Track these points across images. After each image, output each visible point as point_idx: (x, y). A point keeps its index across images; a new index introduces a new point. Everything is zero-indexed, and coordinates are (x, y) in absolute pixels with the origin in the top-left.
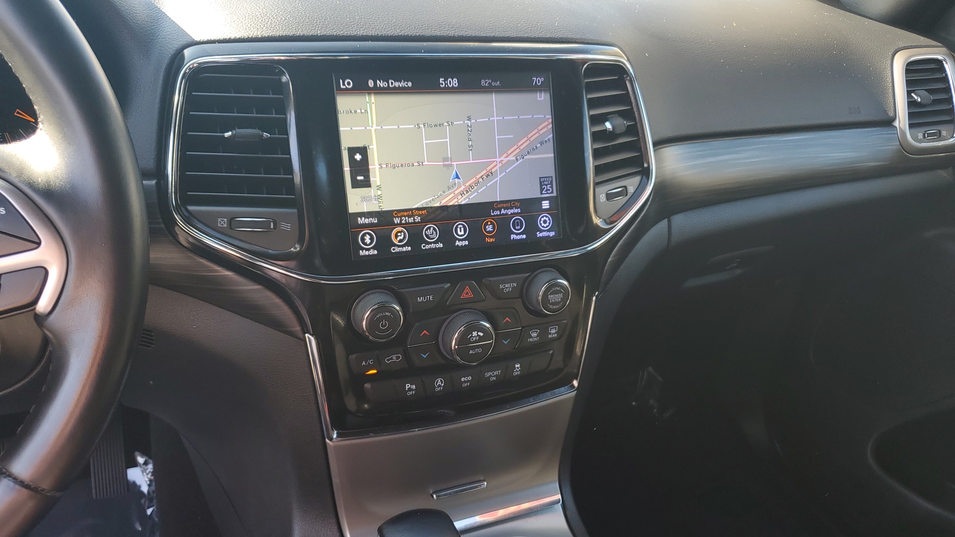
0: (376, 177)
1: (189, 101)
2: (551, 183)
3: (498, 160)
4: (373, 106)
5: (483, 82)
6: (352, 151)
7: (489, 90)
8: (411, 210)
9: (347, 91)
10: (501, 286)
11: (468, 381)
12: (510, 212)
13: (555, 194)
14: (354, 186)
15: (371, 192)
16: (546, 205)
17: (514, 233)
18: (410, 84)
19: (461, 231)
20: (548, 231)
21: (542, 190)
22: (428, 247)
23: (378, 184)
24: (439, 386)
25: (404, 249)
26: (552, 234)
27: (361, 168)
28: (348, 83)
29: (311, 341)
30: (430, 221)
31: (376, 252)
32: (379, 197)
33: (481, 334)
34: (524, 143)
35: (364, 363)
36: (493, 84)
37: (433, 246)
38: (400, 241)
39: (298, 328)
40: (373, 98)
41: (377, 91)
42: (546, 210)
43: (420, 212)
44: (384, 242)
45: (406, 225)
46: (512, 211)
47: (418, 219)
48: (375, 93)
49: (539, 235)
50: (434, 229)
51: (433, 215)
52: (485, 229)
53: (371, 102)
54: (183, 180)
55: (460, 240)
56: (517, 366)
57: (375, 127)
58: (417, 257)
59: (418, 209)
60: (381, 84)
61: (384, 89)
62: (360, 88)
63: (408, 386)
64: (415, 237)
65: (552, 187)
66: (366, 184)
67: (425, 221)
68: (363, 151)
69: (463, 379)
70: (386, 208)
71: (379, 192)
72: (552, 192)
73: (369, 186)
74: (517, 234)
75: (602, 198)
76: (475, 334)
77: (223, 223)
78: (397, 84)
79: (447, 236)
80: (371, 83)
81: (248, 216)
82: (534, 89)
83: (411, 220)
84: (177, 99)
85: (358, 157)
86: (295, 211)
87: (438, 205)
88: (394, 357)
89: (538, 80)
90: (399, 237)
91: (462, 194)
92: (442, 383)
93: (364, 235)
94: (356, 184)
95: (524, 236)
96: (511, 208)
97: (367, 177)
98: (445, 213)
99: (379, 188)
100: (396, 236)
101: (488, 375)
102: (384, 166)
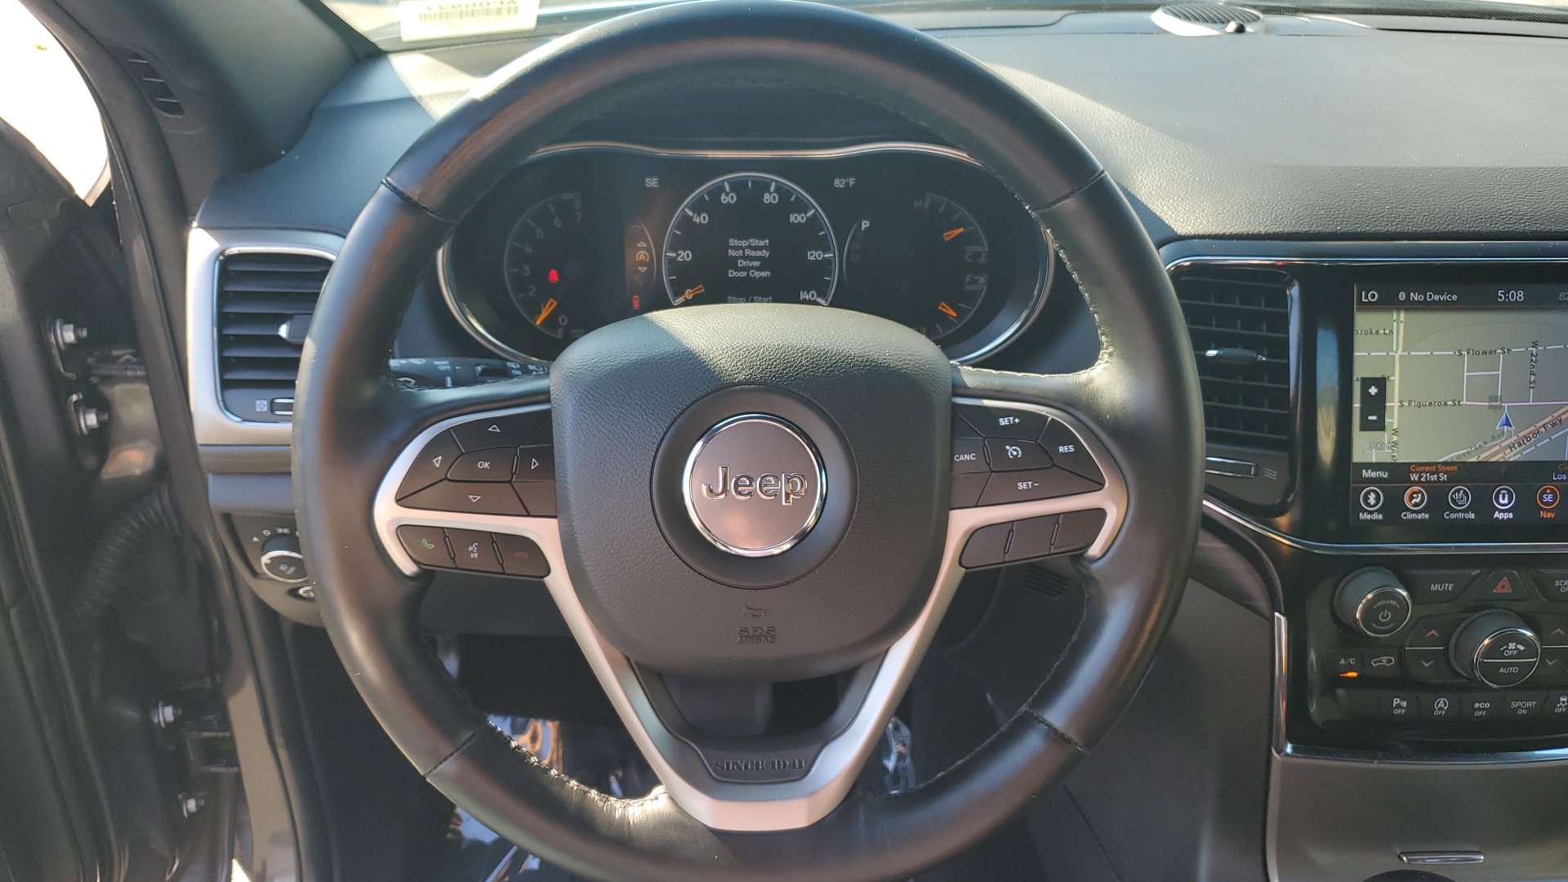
0: (1393, 419)
4: (1402, 325)
5: (1562, 295)
6: (1367, 383)
8: (1436, 464)
9: (1369, 306)
10: (1558, 583)
11: (1484, 709)
14: (1362, 429)
15: (1386, 436)
18: (1455, 297)
19: (1504, 499)
22: (1453, 516)
23: (1395, 427)
24: (1441, 709)
25: (1420, 516)
27: (1376, 406)
28: (1373, 296)
29: (1281, 620)
30: (1458, 482)
31: (1381, 517)
32: (1395, 444)
33: (1521, 647)
35: (1342, 662)
37: (1461, 515)
38: (1416, 505)
39: (1263, 604)
40: (1402, 316)
41: (1409, 306)
43: (1449, 469)
44: (1393, 505)
45: (1426, 484)
47: (1444, 477)
48: (1407, 310)
50: (1465, 491)
51: (1467, 475)
52: (1541, 499)
53: (1399, 321)
55: (1501, 511)
56: (1562, 699)
57: (1400, 352)
58: (1436, 528)
59: (1446, 464)
60: (1414, 296)
61: (1418, 303)
62: (1388, 303)
63: (1396, 701)
64: (1437, 499)
66: (1380, 426)
67: (1454, 479)
68: (1381, 383)
69: (1477, 705)
70: (1401, 459)
71: (1395, 438)
73: (1383, 428)
76: (1511, 646)
78: (1436, 298)
79: (1484, 504)
80: (1402, 296)
83: (1434, 478)
85: (1373, 390)
86: (1285, 454)
87: (1474, 459)
88: (1384, 659)
90: (1415, 499)
91: (1512, 447)
92: (1445, 706)
93: (1368, 493)
94: (1366, 426)
97: (1382, 418)
98: (1485, 472)
99: (1396, 432)
100: (1411, 498)
101: (1515, 705)
102: (1406, 404)
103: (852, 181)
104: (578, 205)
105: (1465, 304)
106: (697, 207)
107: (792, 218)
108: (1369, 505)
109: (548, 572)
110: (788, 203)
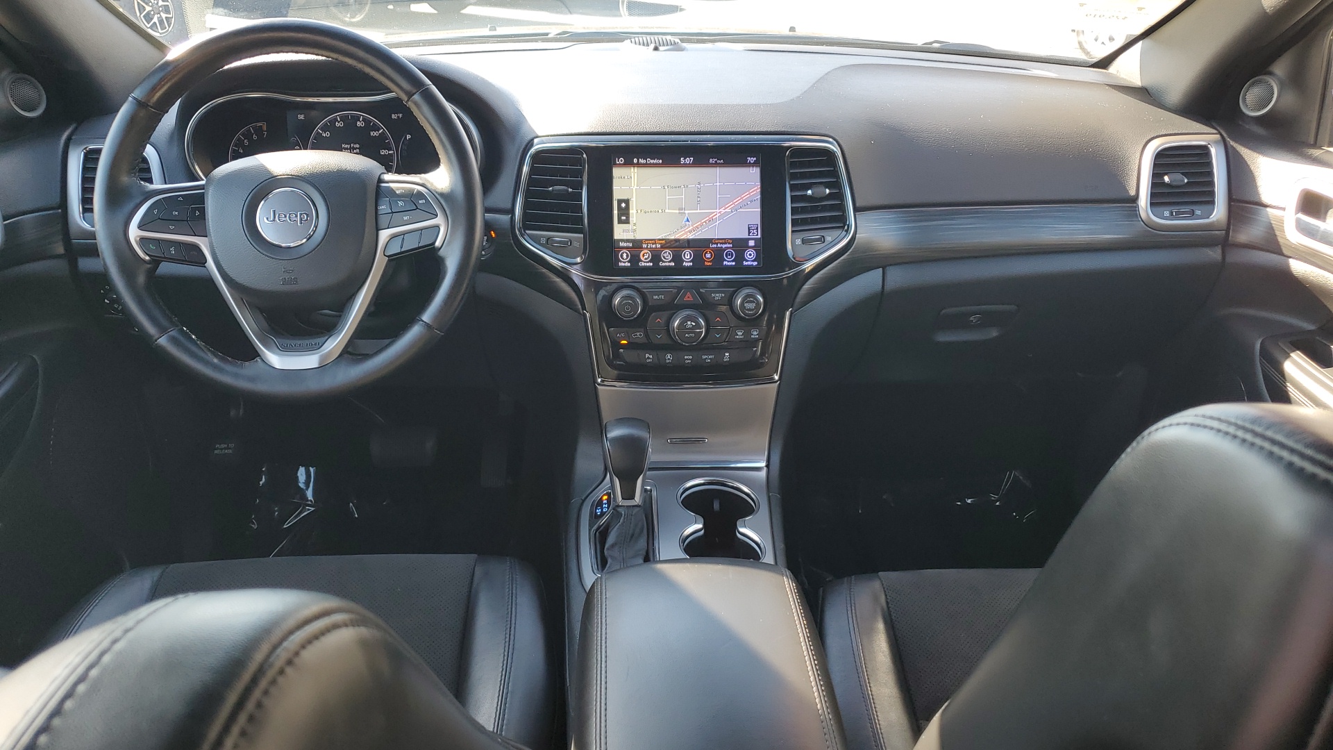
0: (633, 219)
1: (533, 171)
2: (757, 228)
3: (718, 211)
4: (636, 174)
5: (711, 160)
6: (620, 202)
7: (716, 165)
8: (655, 240)
9: (620, 165)
10: (713, 295)
11: (689, 359)
12: (724, 246)
13: (759, 236)
14: (619, 223)
15: (630, 227)
16: (752, 243)
17: (726, 261)
18: (661, 161)
19: (687, 256)
20: (753, 261)
21: (749, 233)
22: (664, 264)
23: (635, 222)
24: (669, 359)
25: (648, 264)
26: (755, 263)
27: (625, 212)
28: (621, 161)
29: (587, 314)
30: (667, 248)
31: (629, 264)
32: (635, 230)
33: (694, 324)
34: (738, 201)
35: (618, 335)
36: (718, 161)
37: (667, 264)
38: (646, 259)
39: (579, 307)
40: (636, 168)
41: (639, 165)
42: (752, 247)
43: (661, 242)
44: (635, 259)
45: (651, 250)
46: (725, 246)
47: (659, 246)
48: (638, 167)
49: (745, 263)
50: (669, 253)
51: (668, 245)
52: (705, 256)
53: (634, 172)
54: (525, 215)
55: (686, 262)
56: (726, 354)
57: (635, 187)
58: (656, 270)
59: (660, 240)
60: (641, 161)
61: (643, 164)
62: (629, 163)
63: (647, 355)
64: (656, 257)
65: (757, 231)
66: (627, 222)
67: (663, 247)
68: (627, 202)
69: (686, 357)
70: (639, 237)
71: (635, 227)
72: (757, 235)
73: (628, 223)
74: (728, 261)
75: (799, 242)
76: (689, 323)
77: (543, 241)
79: (677, 258)
80: (635, 161)
81: (559, 236)
82: (750, 165)
83: (654, 246)
84: (525, 169)
85: (623, 205)
86: (582, 235)
87: (673, 238)
88: (638, 334)
89: (752, 160)
90: (645, 256)
91: (690, 232)
92: (671, 358)
93: (623, 253)
94: (620, 222)
95: (734, 263)
96: (725, 243)
97: (628, 218)
98: (678, 243)
99: (635, 224)
100: (643, 256)
101: (704, 357)
102: (639, 211)
103: (400, 115)
104: (265, 128)
105: (665, 164)
106: (324, 129)
107: (372, 134)
108: (623, 259)
109: (206, 262)
110: (370, 127)
